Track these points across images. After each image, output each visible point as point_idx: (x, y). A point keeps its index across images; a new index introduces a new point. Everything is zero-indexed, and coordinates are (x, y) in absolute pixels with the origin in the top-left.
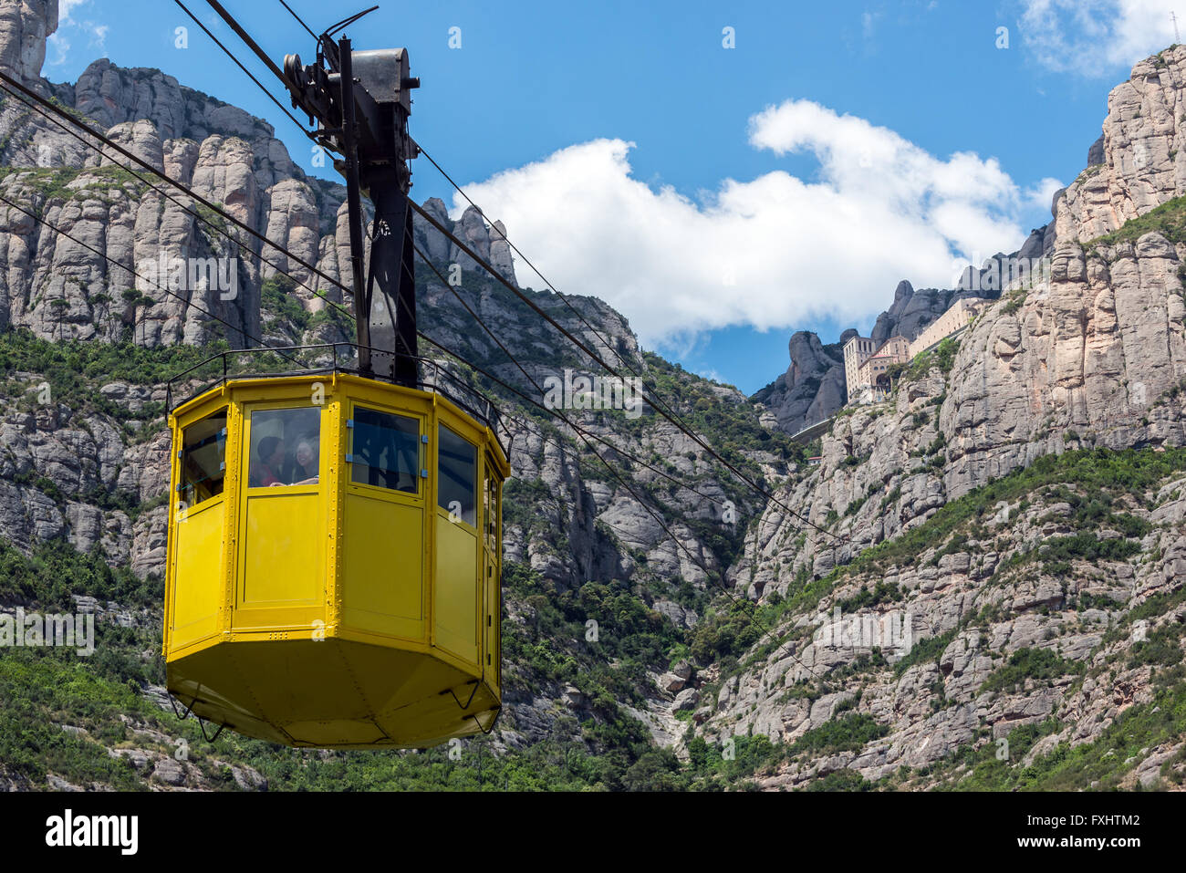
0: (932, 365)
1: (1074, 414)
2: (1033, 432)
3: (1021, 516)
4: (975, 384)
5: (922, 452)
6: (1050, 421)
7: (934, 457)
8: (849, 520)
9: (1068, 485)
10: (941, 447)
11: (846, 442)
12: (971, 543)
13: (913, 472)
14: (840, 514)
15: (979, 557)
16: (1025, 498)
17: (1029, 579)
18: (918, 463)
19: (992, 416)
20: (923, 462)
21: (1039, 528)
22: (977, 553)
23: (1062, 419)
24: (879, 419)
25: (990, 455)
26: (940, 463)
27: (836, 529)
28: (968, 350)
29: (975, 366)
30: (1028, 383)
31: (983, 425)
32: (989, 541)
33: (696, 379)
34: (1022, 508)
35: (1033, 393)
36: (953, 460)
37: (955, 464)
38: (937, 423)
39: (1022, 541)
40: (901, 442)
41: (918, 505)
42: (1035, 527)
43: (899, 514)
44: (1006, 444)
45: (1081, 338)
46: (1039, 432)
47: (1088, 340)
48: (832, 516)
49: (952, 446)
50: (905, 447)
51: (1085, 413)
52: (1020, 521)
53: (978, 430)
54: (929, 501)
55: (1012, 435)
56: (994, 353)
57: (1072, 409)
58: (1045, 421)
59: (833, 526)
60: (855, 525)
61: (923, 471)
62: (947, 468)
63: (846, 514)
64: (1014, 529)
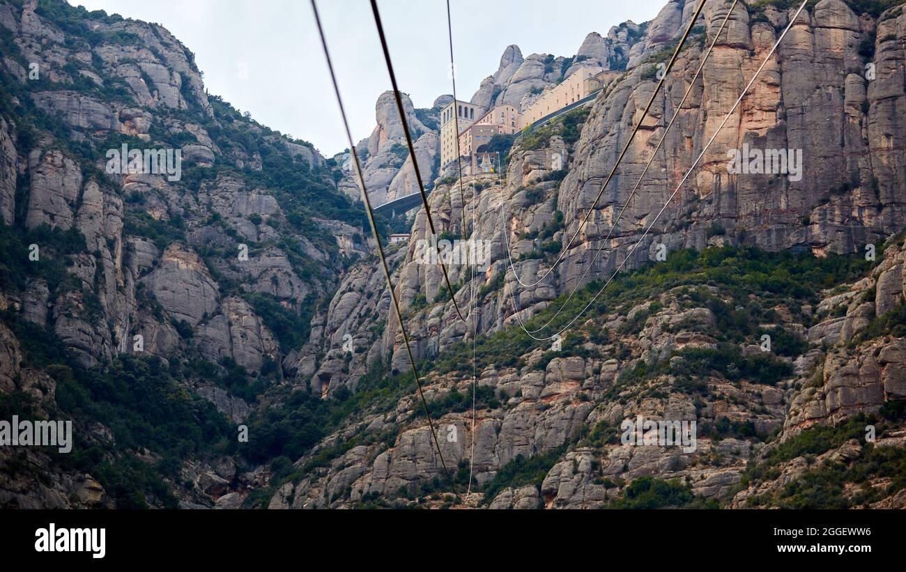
0: (554, 134)
1: (722, 205)
2: (670, 222)
3: (650, 319)
4: (605, 160)
5: (534, 235)
6: (690, 212)
7: (547, 242)
8: (438, 308)
9: (711, 288)
10: (558, 230)
11: (444, 216)
12: (589, 346)
13: (523, 257)
14: (430, 299)
15: (597, 363)
16: (657, 297)
17: (657, 395)
18: (527, 246)
19: (622, 198)
20: (535, 245)
21: (672, 336)
22: (593, 358)
23: (707, 210)
24: (484, 192)
25: (616, 244)
26: (556, 249)
27: (424, 317)
28: (600, 118)
29: (607, 138)
30: (668, 163)
31: (611, 208)
32: (611, 346)
33: (267, 131)
34: (654, 310)
35: (674, 175)
36: (571, 247)
37: (573, 251)
38: (556, 200)
39: (650, 348)
40: (510, 219)
41: (524, 296)
42: (665, 333)
43: (501, 305)
44: (635, 232)
45: (737, 116)
46: (677, 222)
47: (745, 118)
48: (420, 302)
49: (571, 230)
50: (514, 227)
51: (735, 205)
52: (649, 325)
53: (604, 213)
54: (538, 293)
55: (644, 222)
56: (630, 124)
57: (720, 199)
58: (686, 209)
59: (420, 314)
60: (447, 314)
61: (533, 256)
62: (561, 256)
63: (437, 300)
64: (641, 334)
